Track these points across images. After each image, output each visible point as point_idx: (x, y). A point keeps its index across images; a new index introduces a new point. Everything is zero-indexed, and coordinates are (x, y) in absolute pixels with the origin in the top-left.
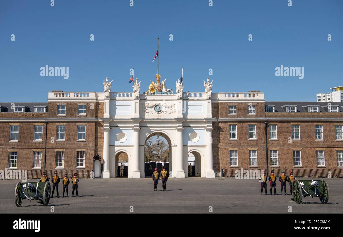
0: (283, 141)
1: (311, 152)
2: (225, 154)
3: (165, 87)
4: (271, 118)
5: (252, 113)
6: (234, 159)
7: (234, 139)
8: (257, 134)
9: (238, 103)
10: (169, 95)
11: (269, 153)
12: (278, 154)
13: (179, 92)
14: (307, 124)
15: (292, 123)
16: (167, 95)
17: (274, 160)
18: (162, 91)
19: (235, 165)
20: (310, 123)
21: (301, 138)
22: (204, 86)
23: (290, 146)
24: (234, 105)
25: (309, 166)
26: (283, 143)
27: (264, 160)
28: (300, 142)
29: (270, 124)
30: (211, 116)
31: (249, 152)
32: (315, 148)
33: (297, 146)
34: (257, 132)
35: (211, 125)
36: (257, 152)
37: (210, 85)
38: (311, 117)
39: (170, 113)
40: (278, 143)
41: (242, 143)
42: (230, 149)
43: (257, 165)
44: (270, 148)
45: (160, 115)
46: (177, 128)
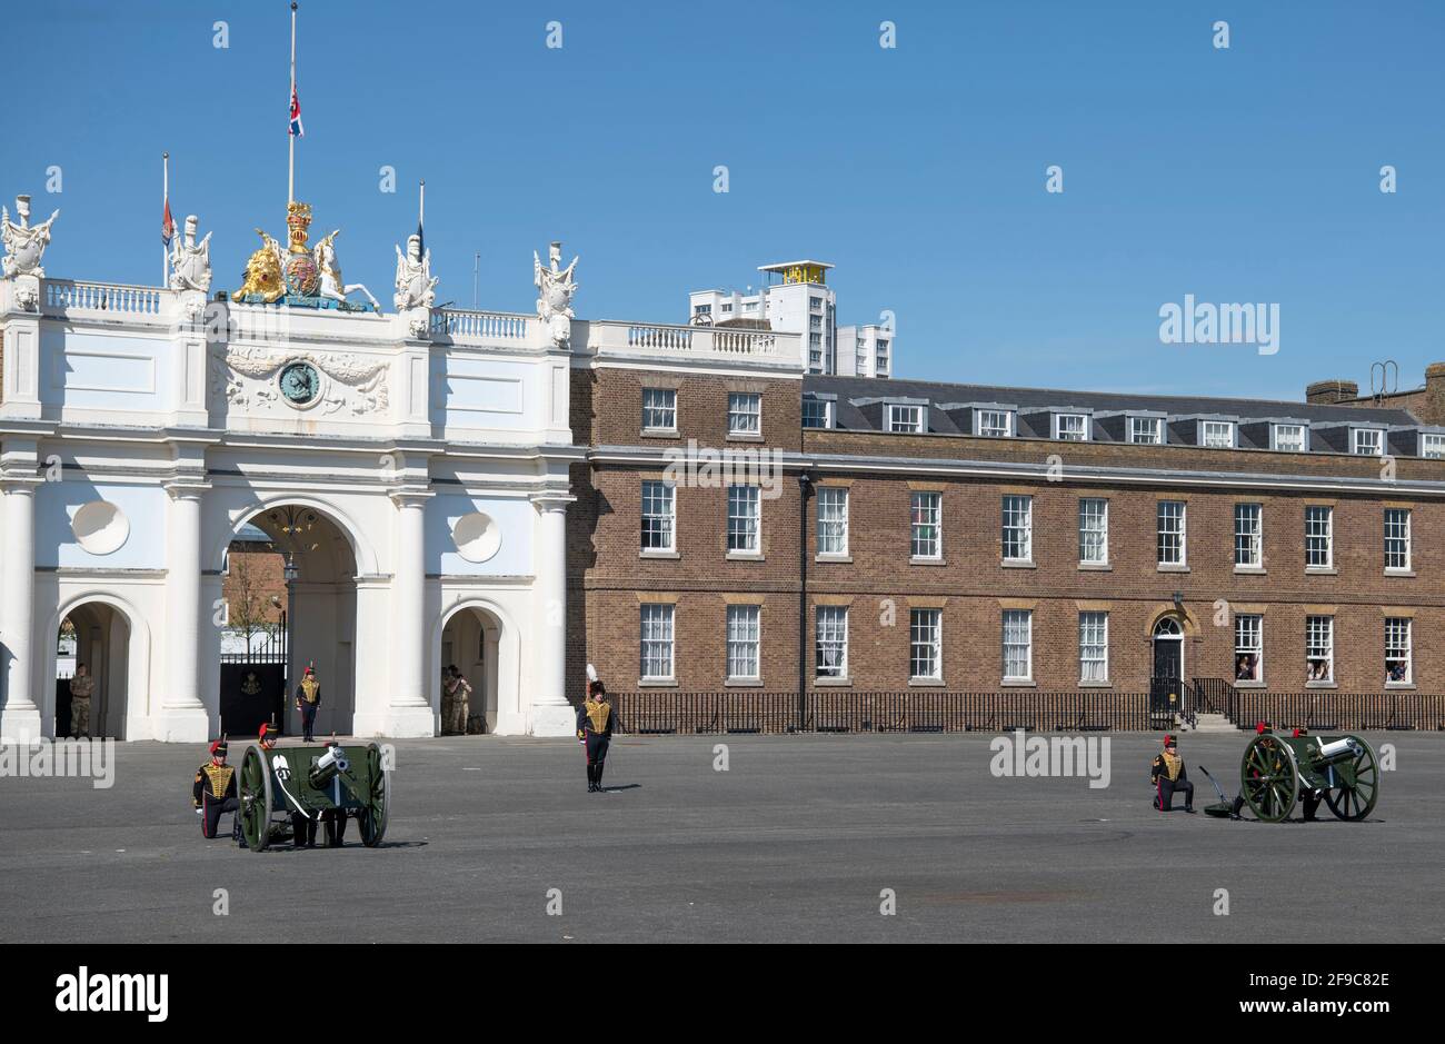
0: (873, 567)
1: (981, 616)
2: (620, 622)
3: (336, 274)
4: (828, 457)
5: (743, 427)
6: (655, 645)
7: (660, 550)
8: (763, 528)
9: (687, 376)
10: (353, 315)
11: (811, 621)
12: (850, 627)
13: (416, 306)
14: (973, 488)
15: (912, 484)
16: (344, 314)
17: (830, 655)
18: (316, 294)
19: (660, 677)
20: (986, 487)
21: (944, 552)
22: (537, 281)
23: (901, 591)
24: (666, 384)
25: (972, 678)
26: (872, 573)
27: (790, 651)
28: (941, 573)
29: (819, 483)
30: (565, 437)
31: (725, 612)
32: (1000, 600)
33: (927, 591)
34: (763, 521)
35: (565, 478)
36: (763, 616)
37: (562, 280)
38: (989, 459)
39: (360, 412)
40: (852, 573)
41: (697, 570)
42: (644, 597)
43: (757, 676)
44: (814, 597)
45: (306, 416)
46: (401, 489)
